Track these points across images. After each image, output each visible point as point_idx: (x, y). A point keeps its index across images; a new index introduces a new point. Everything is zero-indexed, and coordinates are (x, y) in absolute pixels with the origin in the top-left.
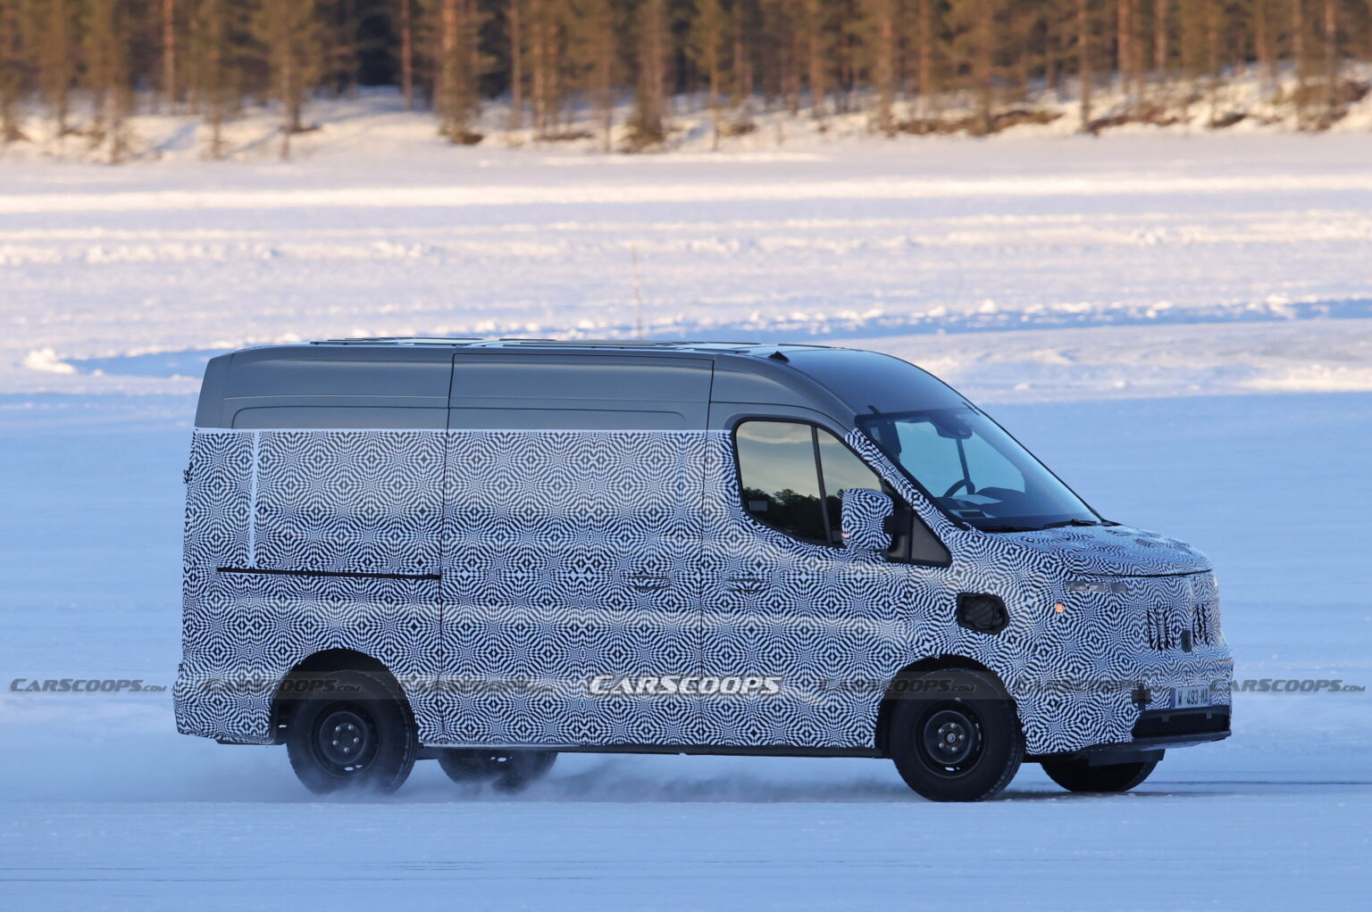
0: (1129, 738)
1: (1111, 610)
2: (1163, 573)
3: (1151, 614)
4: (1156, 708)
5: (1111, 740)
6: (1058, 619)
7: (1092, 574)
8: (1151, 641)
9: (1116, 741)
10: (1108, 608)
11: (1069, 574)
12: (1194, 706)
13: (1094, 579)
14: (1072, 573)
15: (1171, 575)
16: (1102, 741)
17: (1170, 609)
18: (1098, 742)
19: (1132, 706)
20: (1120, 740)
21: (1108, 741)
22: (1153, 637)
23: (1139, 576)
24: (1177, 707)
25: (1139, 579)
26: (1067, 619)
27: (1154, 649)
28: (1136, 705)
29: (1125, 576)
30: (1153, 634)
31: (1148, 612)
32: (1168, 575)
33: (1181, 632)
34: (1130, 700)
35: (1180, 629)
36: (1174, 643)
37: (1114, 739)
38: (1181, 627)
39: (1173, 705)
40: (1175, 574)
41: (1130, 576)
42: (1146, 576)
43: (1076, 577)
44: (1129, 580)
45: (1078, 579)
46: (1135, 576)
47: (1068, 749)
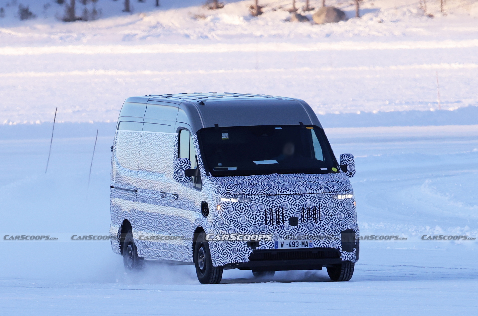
0: (247, 260)
1: (240, 209)
2: (280, 194)
3: (267, 210)
4: (263, 249)
5: (236, 261)
6: (218, 212)
7: (233, 194)
8: (266, 221)
9: (239, 262)
10: (239, 208)
11: (224, 194)
12: (295, 248)
13: (234, 196)
14: (225, 194)
15: (287, 194)
16: (232, 262)
17: (283, 209)
18: (231, 262)
19: (247, 248)
20: (241, 262)
21: (235, 262)
22: (267, 220)
23: (262, 195)
24: (280, 247)
25: (260, 196)
26: (221, 212)
27: (267, 225)
28: (250, 247)
29: (251, 195)
30: (267, 218)
31: (266, 210)
32: (284, 195)
33: (289, 218)
34: (247, 246)
35: (288, 217)
36: (284, 222)
37: (238, 261)
38: (289, 216)
39: (277, 247)
40: (290, 194)
41: (255, 195)
42: (267, 195)
43: (227, 195)
44: (253, 196)
45: (227, 196)
46: (258, 195)
47: (220, 265)
